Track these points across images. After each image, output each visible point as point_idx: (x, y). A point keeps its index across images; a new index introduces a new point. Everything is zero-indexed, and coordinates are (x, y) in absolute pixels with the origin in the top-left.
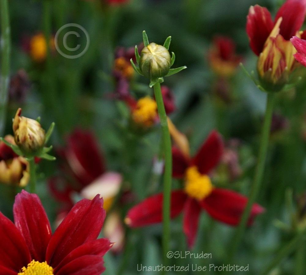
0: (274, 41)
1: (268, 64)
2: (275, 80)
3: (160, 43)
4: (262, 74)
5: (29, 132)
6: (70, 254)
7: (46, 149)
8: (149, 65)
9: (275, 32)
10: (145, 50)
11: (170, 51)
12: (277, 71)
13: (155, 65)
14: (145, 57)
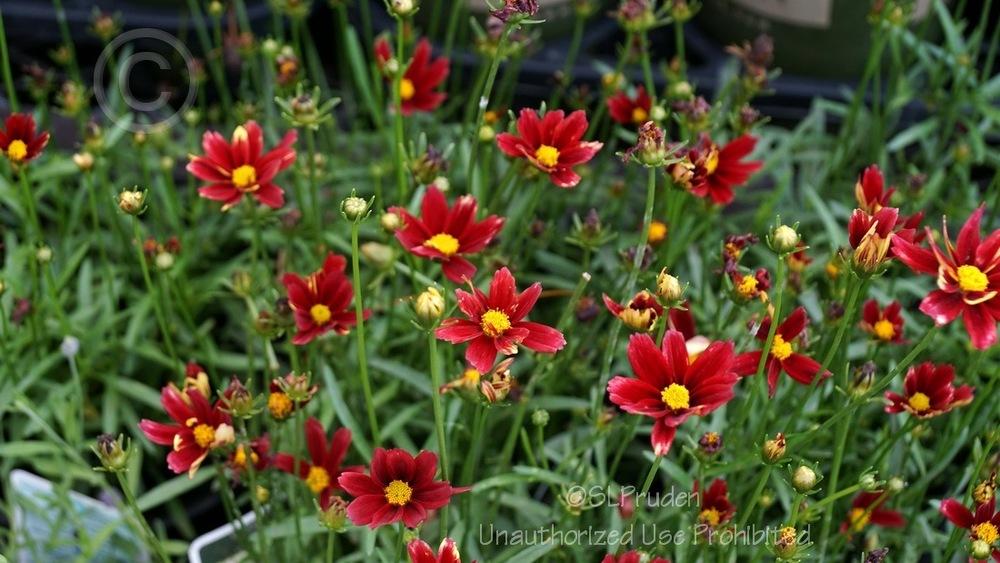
0: (871, 237)
1: (864, 255)
2: (866, 269)
3: (790, 226)
4: (857, 263)
5: (670, 287)
6: (704, 382)
7: (680, 302)
8: (780, 242)
9: (872, 231)
10: (778, 230)
11: (797, 234)
12: (870, 262)
13: (785, 243)
14: (778, 236)
